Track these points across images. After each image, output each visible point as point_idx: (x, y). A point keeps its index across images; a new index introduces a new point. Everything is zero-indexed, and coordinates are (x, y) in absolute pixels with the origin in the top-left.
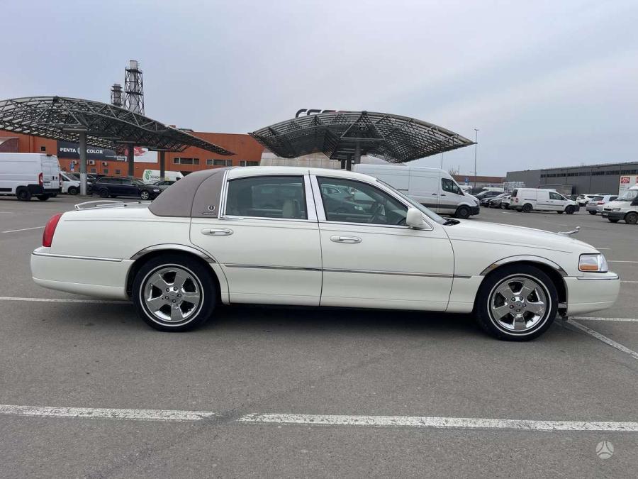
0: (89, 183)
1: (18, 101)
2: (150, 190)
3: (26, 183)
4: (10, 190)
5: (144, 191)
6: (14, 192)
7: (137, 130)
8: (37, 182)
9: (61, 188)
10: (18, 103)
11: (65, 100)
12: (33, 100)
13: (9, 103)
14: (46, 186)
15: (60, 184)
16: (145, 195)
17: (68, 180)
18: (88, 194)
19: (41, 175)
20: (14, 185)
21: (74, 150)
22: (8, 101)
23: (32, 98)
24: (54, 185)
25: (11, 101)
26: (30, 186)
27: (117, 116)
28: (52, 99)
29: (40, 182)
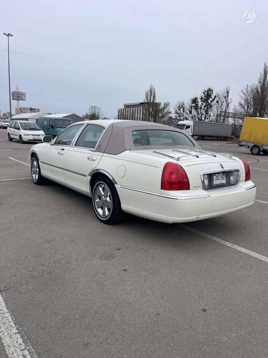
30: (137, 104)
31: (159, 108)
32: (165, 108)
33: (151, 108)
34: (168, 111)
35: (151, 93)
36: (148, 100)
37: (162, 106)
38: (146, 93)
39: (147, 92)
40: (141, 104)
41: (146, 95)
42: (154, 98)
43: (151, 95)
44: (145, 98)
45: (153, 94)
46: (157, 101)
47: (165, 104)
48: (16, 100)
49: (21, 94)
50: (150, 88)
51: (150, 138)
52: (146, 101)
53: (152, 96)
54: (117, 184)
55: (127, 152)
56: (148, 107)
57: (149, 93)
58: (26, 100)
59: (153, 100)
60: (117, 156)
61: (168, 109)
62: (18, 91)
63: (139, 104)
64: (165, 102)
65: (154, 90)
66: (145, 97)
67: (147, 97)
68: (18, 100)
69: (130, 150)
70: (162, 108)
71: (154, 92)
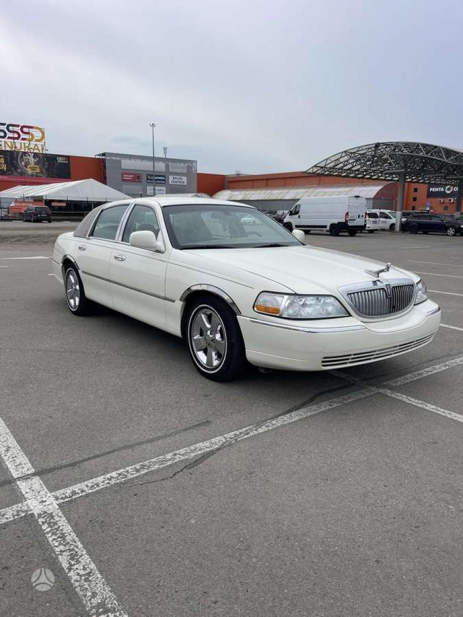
0: (404, 220)
1: (352, 151)
2: (456, 226)
3: (336, 221)
4: (325, 227)
5: (451, 227)
6: (328, 228)
7: (443, 165)
8: (343, 220)
9: (365, 225)
10: (352, 153)
11: (387, 145)
12: (361, 149)
13: (344, 154)
14: (350, 224)
15: (365, 221)
16: (451, 231)
17: (390, 218)
18: (400, 230)
19: (347, 214)
20: (328, 223)
21: (442, 190)
22: (343, 152)
23: (359, 147)
24: (359, 222)
25: (345, 152)
26: (339, 223)
27: (447, 158)
28: (374, 146)
29: (346, 220)
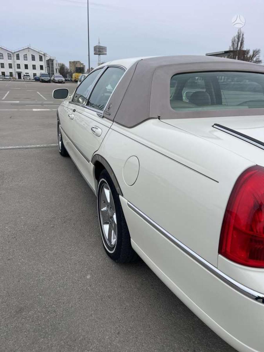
30: (221, 53)
31: (247, 56)
32: (254, 55)
33: (237, 57)
34: (257, 60)
35: (239, 39)
36: (234, 48)
37: (251, 53)
38: (232, 39)
39: (234, 37)
40: (226, 52)
41: (232, 41)
42: (242, 45)
43: (238, 41)
44: (231, 46)
45: (241, 39)
46: (245, 48)
47: (254, 52)
48: (97, 54)
49: (103, 49)
50: (238, 33)
51: (222, 91)
52: (232, 49)
53: (240, 42)
54: (122, 195)
55: (151, 125)
56: (233, 56)
57: (237, 39)
58: (106, 55)
59: (240, 48)
60: (131, 132)
61: (257, 58)
62: (99, 45)
63: (224, 52)
64: (254, 49)
65: (243, 35)
66: (231, 44)
67: (233, 44)
68: (99, 55)
69: (159, 118)
70: (250, 57)
71: (243, 38)
